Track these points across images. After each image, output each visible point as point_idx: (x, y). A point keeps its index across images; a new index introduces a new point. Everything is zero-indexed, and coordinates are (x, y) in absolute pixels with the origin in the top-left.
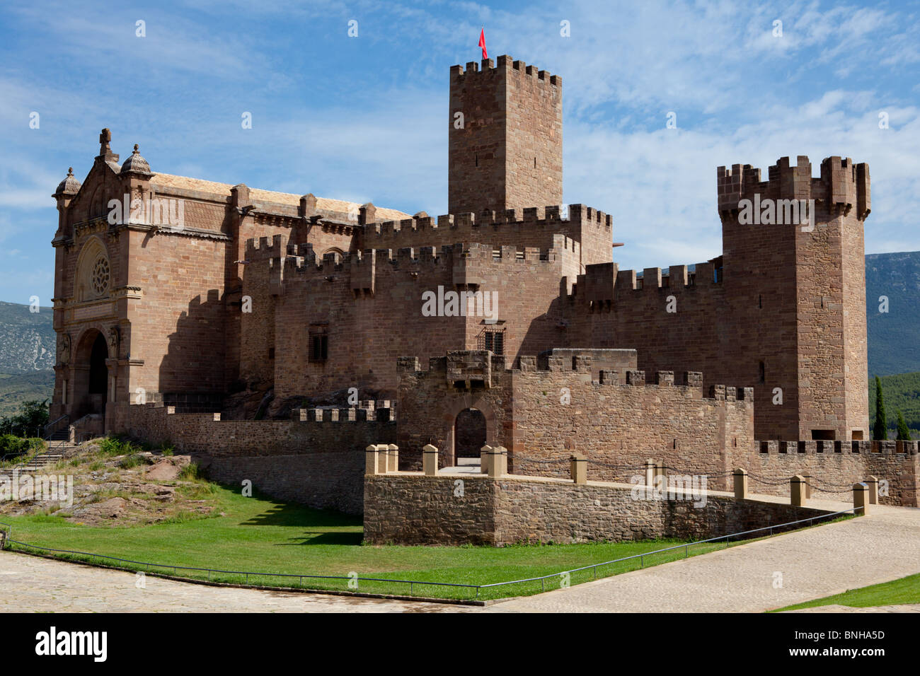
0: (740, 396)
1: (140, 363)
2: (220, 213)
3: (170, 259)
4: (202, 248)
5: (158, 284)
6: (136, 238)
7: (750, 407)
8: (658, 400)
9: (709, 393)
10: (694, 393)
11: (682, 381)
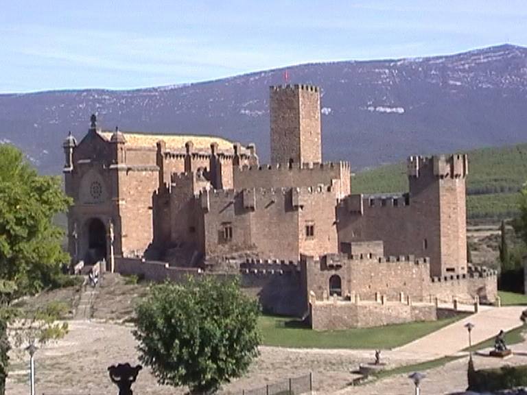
0: (425, 261)
1: (126, 236)
2: (154, 156)
3: (135, 183)
4: (147, 176)
5: (131, 196)
6: (122, 174)
7: (428, 265)
8: (399, 267)
9: (417, 263)
10: (411, 263)
11: (408, 259)
